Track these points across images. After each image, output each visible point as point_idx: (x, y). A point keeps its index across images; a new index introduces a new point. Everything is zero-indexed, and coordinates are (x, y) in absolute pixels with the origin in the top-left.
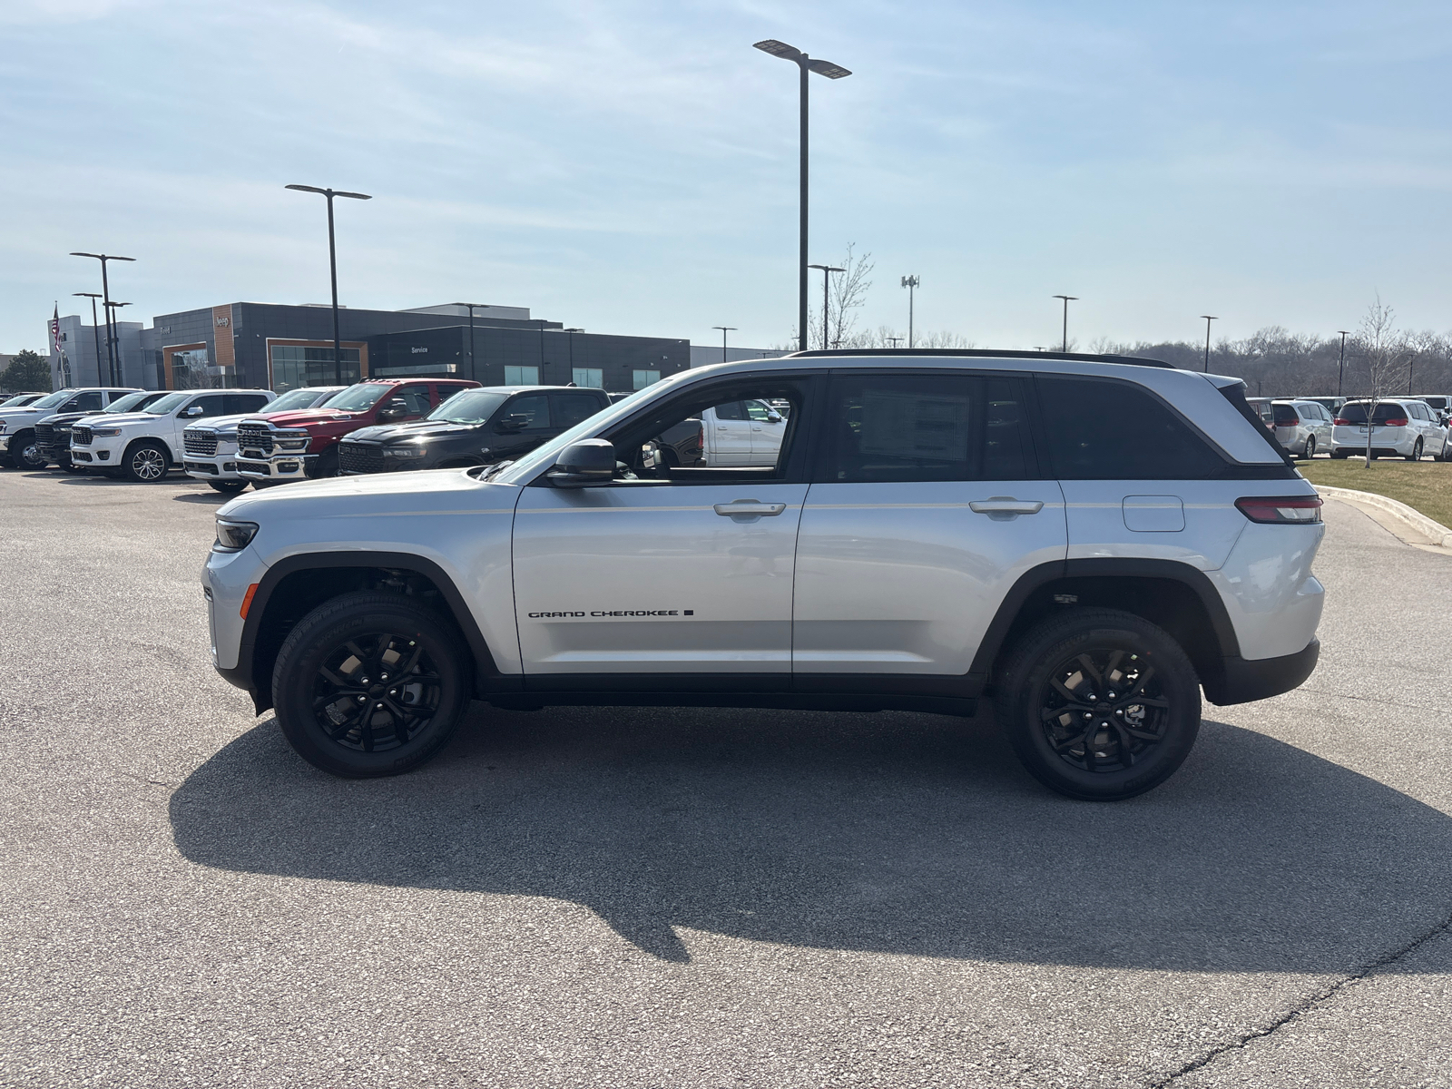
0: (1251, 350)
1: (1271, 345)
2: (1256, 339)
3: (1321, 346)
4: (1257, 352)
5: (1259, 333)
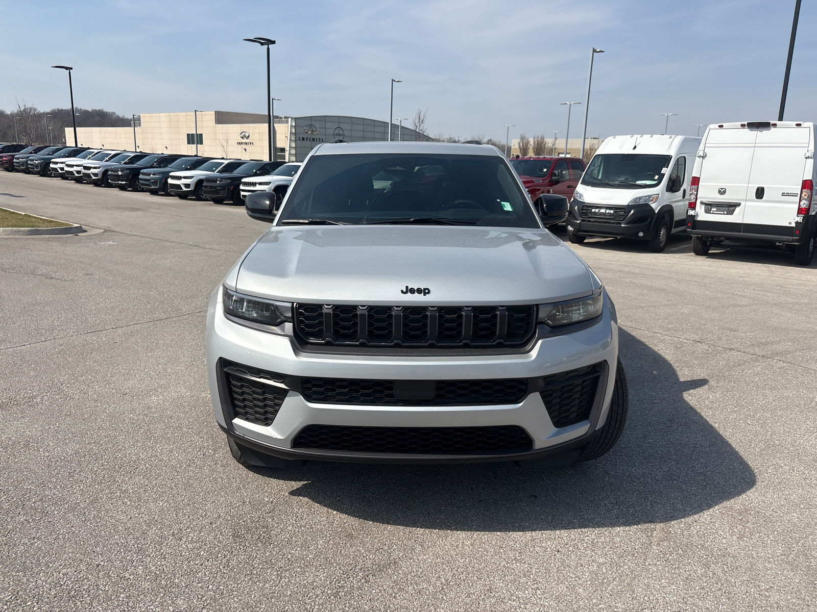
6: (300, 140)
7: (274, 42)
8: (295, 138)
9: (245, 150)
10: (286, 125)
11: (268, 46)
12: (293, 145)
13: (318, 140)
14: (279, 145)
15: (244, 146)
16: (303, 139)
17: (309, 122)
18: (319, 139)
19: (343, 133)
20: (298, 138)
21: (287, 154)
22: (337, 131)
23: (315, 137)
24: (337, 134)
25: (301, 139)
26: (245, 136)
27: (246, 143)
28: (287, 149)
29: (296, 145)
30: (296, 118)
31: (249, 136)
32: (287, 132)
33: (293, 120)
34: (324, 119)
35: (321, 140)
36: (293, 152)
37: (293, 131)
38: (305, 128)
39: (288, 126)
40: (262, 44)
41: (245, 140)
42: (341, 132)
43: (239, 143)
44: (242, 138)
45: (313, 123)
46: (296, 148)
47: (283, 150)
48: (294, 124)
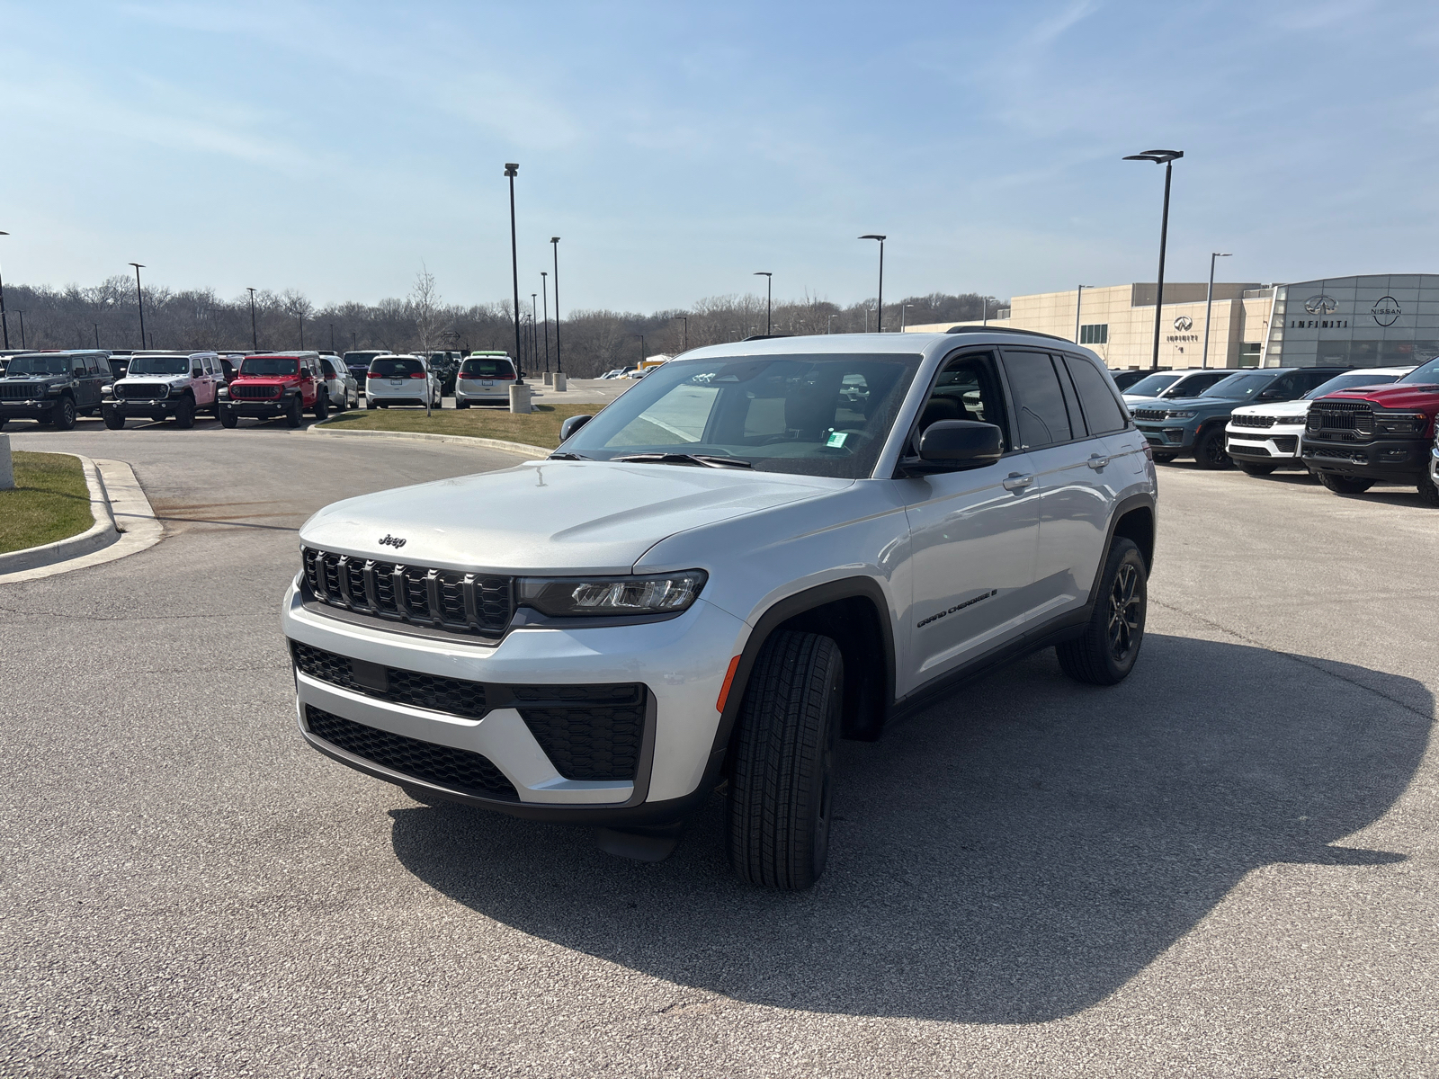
0: (104, 300)
1: (123, 295)
2: (107, 287)
3: (173, 298)
4: (110, 301)
5: (108, 281)
6: (1293, 327)
7: (1179, 155)
8: (1284, 324)
9: (1182, 349)
10: (1268, 300)
11: (1170, 163)
12: (1278, 336)
13: (1335, 324)
14: (1249, 338)
15: (1180, 344)
16: (1302, 325)
17: (1318, 292)
18: (1339, 322)
19: (1396, 308)
20: (1289, 324)
21: (1263, 354)
22: (1382, 306)
23: (1329, 319)
24: (1382, 311)
25: (1297, 324)
26: (1183, 326)
27: (1184, 338)
28: (1265, 345)
29: (1284, 336)
30: (1289, 286)
31: (1190, 325)
32: (1267, 313)
33: (1283, 290)
34: (1357, 282)
35: (1342, 324)
36: (1277, 349)
37: (1281, 309)
38: (1308, 303)
39: (1271, 302)
40: (1159, 161)
41: (1184, 333)
42: (1392, 306)
43: (1172, 339)
44: (1178, 328)
45: (1327, 292)
46: (1282, 342)
47: (1256, 347)
48: (1283, 297)
